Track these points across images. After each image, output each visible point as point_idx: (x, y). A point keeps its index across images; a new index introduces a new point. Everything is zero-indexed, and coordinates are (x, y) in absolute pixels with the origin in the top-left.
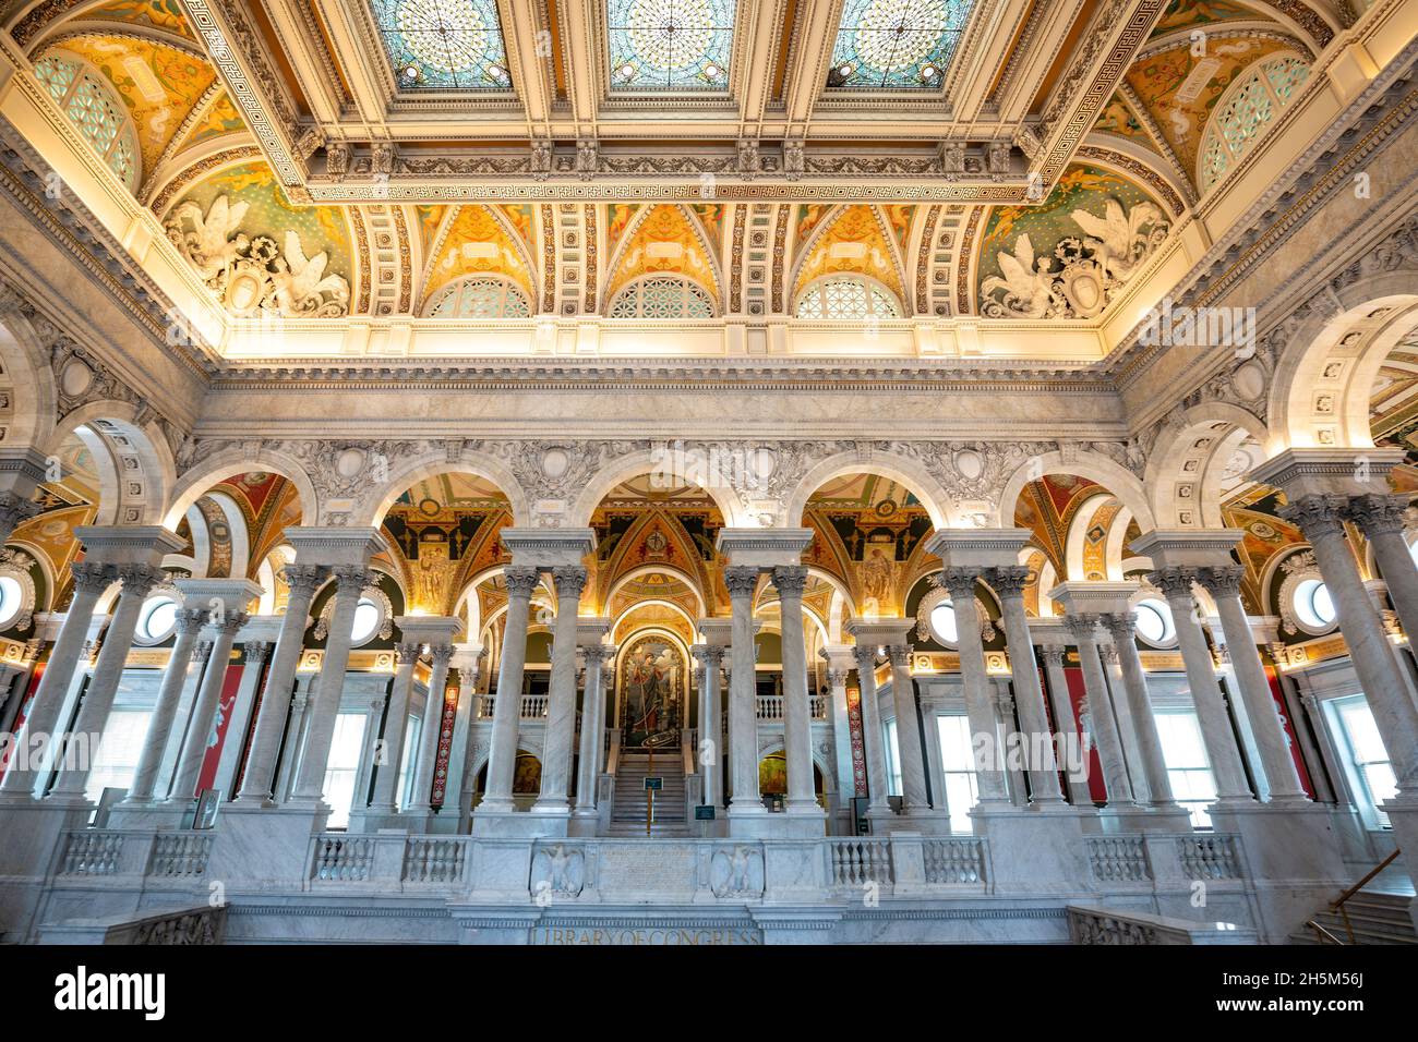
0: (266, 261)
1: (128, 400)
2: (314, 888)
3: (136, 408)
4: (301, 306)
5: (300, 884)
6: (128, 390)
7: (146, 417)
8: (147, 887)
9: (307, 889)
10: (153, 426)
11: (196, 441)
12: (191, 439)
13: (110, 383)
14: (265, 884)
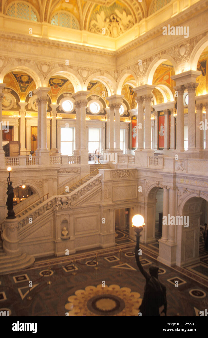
0: (115, 20)
1: (97, 72)
2: (150, 167)
3: (100, 72)
4: (126, 27)
5: (147, 166)
6: (96, 70)
7: (103, 73)
8: (128, 165)
9: (148, 167)
10: (105, 74)
11: (117, 72)
12: (116, 73)
13: (92, 70)
14: (142, 166)
